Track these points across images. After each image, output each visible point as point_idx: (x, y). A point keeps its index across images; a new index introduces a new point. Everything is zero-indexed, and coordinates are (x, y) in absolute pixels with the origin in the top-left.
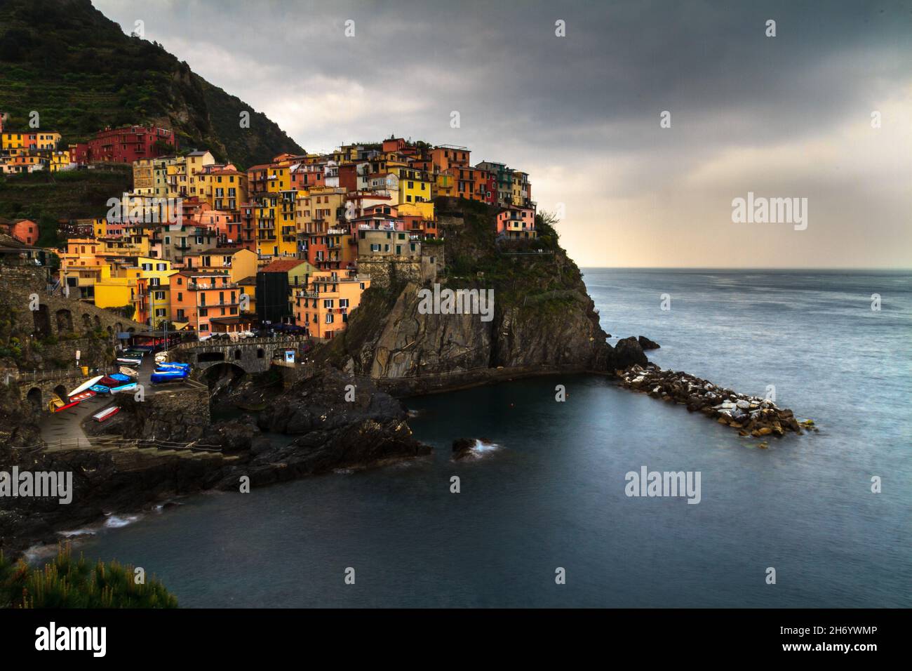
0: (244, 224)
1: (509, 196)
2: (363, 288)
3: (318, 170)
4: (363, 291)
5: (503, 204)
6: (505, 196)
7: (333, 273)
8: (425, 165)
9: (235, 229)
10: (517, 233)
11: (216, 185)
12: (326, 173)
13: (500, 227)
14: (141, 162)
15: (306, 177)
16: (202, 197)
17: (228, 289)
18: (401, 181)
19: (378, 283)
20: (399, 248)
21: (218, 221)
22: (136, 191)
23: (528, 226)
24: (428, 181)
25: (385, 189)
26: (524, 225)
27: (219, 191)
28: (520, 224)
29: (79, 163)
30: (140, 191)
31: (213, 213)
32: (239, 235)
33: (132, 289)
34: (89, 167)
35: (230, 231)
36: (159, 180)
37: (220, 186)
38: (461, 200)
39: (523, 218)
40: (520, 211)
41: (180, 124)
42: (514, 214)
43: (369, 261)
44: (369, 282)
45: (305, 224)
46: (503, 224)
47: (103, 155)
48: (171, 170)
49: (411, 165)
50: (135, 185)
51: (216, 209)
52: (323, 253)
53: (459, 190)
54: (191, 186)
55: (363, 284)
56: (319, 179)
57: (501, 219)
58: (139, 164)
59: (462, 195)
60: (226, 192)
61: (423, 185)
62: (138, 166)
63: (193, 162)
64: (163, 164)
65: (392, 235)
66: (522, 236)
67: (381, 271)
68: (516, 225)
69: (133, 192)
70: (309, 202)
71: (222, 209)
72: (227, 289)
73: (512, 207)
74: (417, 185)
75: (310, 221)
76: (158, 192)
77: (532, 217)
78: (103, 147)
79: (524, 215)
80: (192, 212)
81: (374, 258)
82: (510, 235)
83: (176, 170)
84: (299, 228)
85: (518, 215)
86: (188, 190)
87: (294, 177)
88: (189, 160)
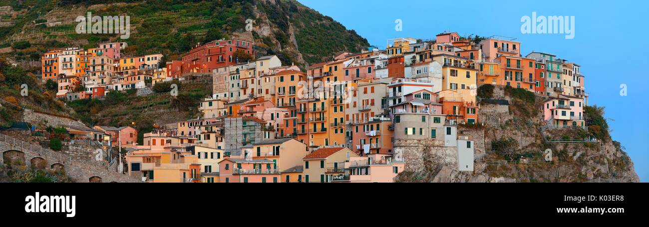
0: (299, 117)
1: (558, 86)
2: (397, 172)
3: (370, 63)
4: (396, 174)
5: (553, 94)
6: (554, 85)
7: (369, 158)
8: (472, 54)
9: (291, 124)
10: (565, 121)
11: (279, 84)
12: (376, 66)
13: (547, 114)
14: (219, 69)
15: (358, 70)
16: (267, 97)
17: (272, 174)
18: (445, 69)
19: (411, 167)
20: (434, 131)
21: (278, 117)
22: (214, 96)
23: (577, 115)
24: (473, 68)
25: (427, 77)
26: (572, 114)
27: (281, 90)
28: (568, 112)
29: (174, 77)
30: (217, 96)
31: (274, 110)
32: (295, 129)
33: (184, 173)
34: (180, 79)
35: (287, 126)
36: (233, 85)
37: (282, 85)
38: (508, 89)
39: (571, 107)
40: (568, 100)
41: (261, 36)
42: (561, 102)
43: (404, 145)
44: (403, 166)
45: (353, 115)
46: (551, 112)
47: (192, 67)
48: (243, 74)
49: (459, 55)
50: (214, 91)
51: (278, 107)
52: (365, 140)
53: (506, 79)
54: (259, 87)
55: (397, 168)
56: (370, 71)
57: (548, 107)
58: (217, 71)
59: (508, 83)
60: (287, 90)
61: (468, 73)
62: (217, 74)
63: (262, 64)
64: (237, 70)
65: (427, 119)
66: (570, 124)
67: (415, 155)
68: (564, 114)
69: (212, 97)
70: (357, 92)
71: (284, 106)
72: (270, 174)
73: (561, 97)
74: (462, 73)
75: (357, 112)
76: (232, 96)
77: (580, 106)
78: (193, 61)
79: (572, 104)
80: (255, 109)
81: (408, 142)
82: (557, 124)
83: (247, 73)
84: (348, 119)
85: (566, 103)
86: (256, 91)
87: (347, 72)
88: (258, 63)
